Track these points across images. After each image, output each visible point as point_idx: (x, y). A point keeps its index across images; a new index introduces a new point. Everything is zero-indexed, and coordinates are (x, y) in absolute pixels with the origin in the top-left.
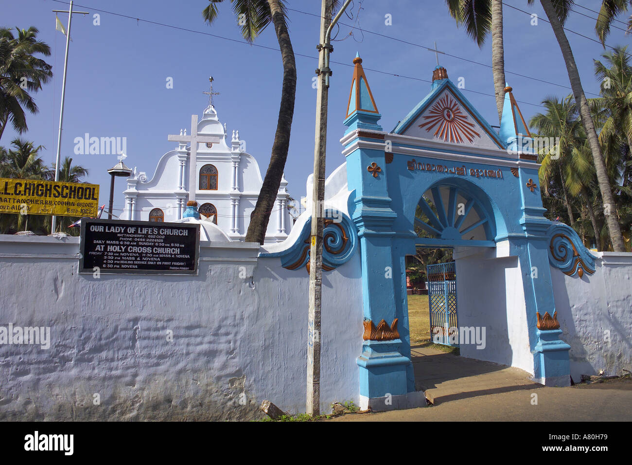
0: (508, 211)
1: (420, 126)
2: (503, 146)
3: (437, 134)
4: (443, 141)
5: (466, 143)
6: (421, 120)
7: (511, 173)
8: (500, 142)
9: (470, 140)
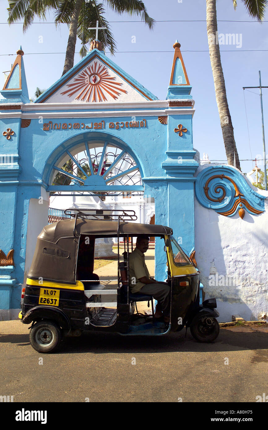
0: (148, 156)
1: (61, 94)
2: (151, 97)
3: (79, 97)
4: (84, 103)
5: (110, 100)
6: (65, 88)
7: (158, 121)
8: (147, 95)
9: (115, 97)
